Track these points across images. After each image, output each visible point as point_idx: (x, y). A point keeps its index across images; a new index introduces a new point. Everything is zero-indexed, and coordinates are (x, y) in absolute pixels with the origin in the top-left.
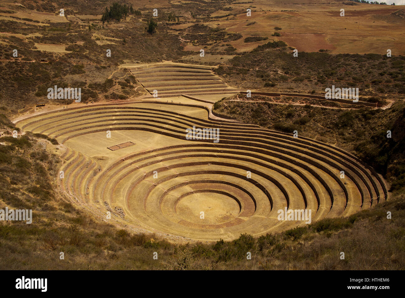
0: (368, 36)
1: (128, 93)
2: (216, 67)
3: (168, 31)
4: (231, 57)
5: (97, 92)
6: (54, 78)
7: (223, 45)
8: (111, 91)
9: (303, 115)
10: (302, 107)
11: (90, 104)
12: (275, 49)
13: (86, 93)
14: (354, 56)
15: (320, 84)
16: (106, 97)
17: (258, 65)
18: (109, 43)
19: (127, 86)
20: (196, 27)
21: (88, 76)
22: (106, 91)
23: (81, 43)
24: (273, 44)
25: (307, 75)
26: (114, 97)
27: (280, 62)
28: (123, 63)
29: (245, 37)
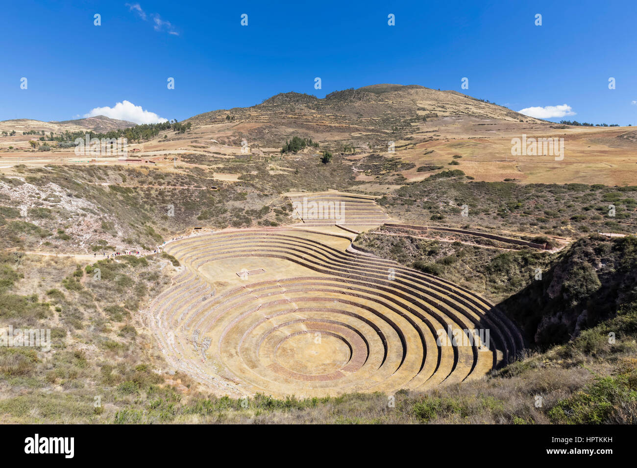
0: (574, 163)
1: (281, 220)
2: (380, 197)
3: (343, 161)
4: (399, 187)
5: (252, 218)
6: (217, 203)
7: (393, 175)
8: (265, 217)
9: (450, 254)
10: (449, 244)
11: (242, 229)
12: (450, 179)
13: (241, 219)
14: (550, 186)
15: (500, 218)
16: (259, 223)
17: (427, 196)
18: (281, 173)
19: (281, 213)
20: (372, 157)
21: (248, 202)
22: (260, 218)
23: (255, 173)
24: (447, 173)
25: (485, 207)
26: (267, 223)
27: (454, 193)
28: (288, 191)
29: (418, 166)
